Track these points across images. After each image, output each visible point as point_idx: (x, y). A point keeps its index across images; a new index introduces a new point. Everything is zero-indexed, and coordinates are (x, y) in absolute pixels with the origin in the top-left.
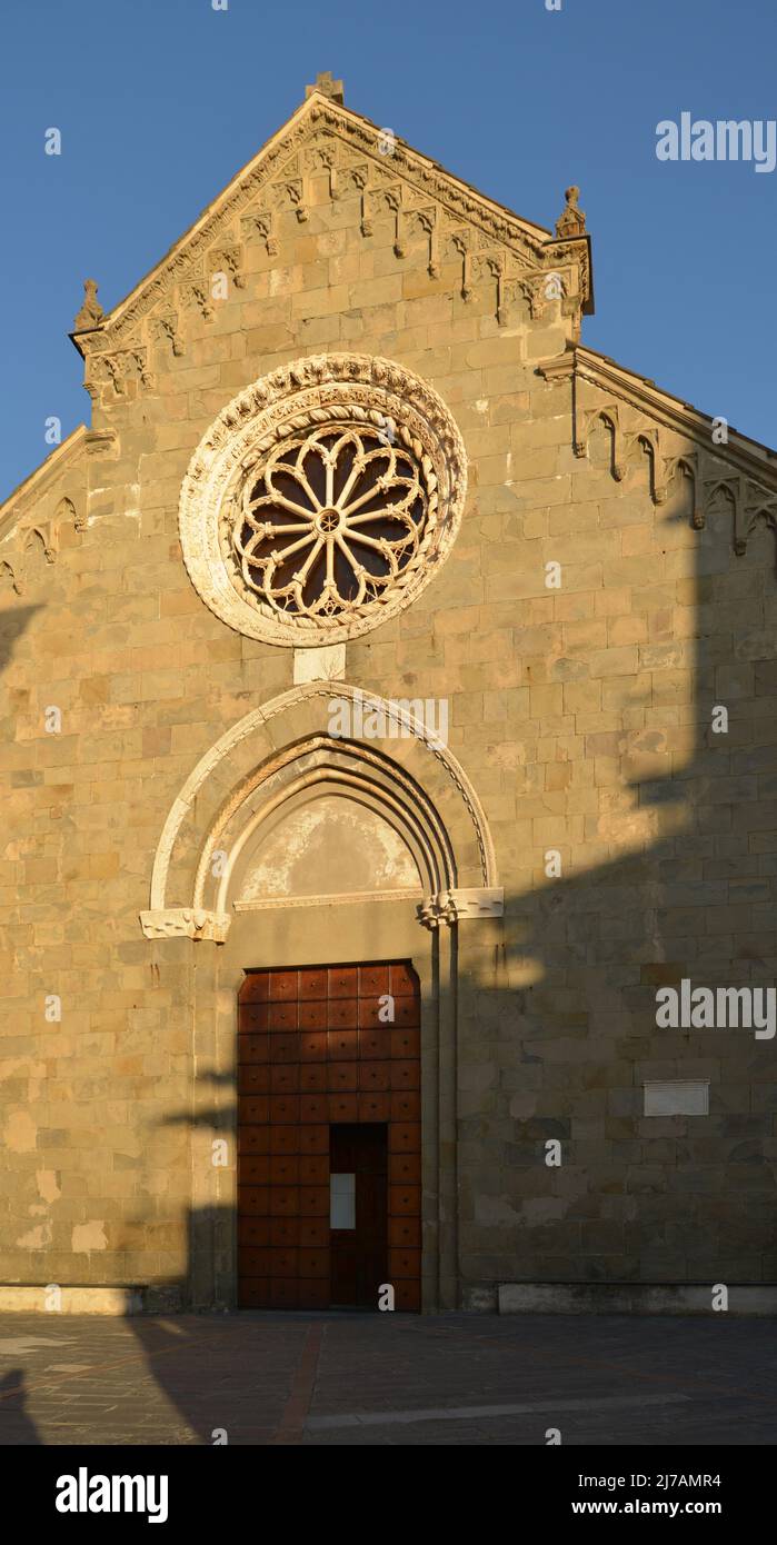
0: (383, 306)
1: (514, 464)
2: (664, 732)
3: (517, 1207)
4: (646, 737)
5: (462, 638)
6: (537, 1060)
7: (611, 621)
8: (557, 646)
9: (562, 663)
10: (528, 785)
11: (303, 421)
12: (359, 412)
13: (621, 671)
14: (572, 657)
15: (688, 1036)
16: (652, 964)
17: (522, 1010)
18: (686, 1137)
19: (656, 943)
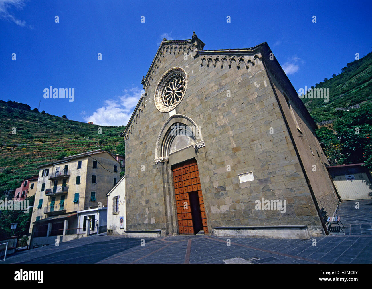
0: (174, 61)
1: (193, 72)
2: (225, 103)
3: (219, 208)
4: (222, 105)
5: (191, 100)
6: (216, 173)
7: (212, 88)
8: (205, 96)
9: (206, 98)
10: (205, 120)
11: (168, 80)
12: (175, 75)
13: (215, 95)
14: (207, 96)
15: (245, 162)
16: (234, 148)
17: (212, 164)
18: (250, 186)
19: (234, 143)
